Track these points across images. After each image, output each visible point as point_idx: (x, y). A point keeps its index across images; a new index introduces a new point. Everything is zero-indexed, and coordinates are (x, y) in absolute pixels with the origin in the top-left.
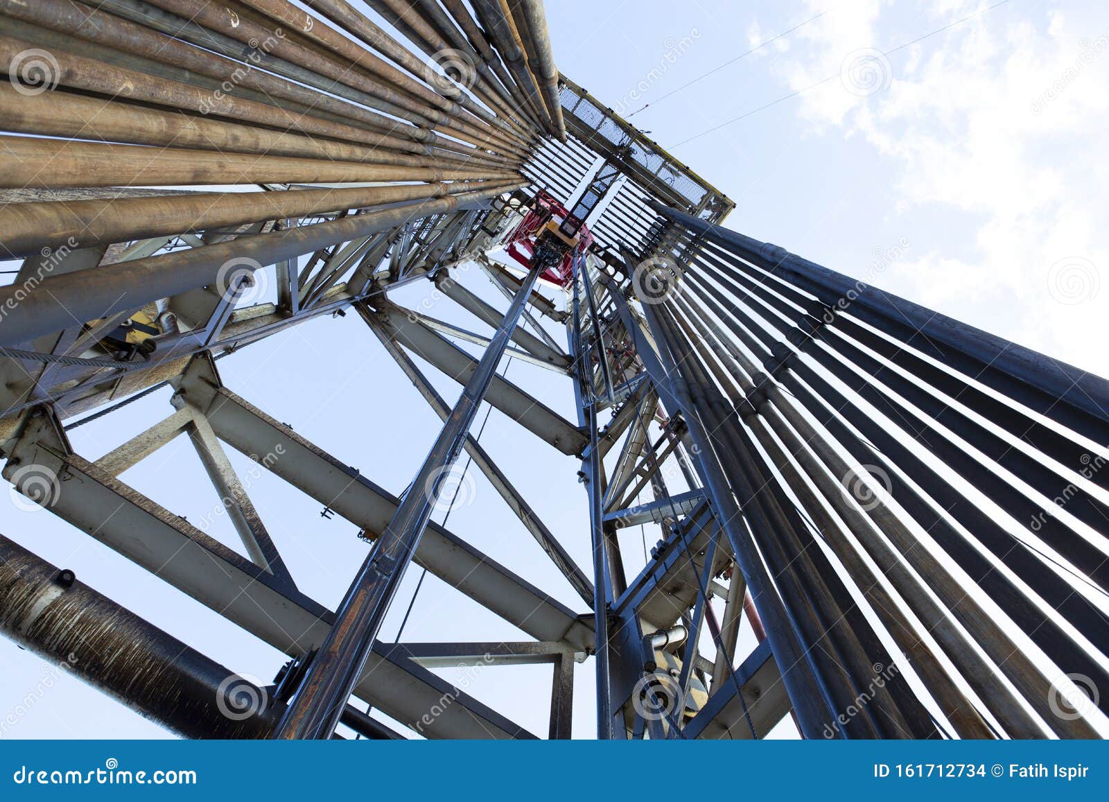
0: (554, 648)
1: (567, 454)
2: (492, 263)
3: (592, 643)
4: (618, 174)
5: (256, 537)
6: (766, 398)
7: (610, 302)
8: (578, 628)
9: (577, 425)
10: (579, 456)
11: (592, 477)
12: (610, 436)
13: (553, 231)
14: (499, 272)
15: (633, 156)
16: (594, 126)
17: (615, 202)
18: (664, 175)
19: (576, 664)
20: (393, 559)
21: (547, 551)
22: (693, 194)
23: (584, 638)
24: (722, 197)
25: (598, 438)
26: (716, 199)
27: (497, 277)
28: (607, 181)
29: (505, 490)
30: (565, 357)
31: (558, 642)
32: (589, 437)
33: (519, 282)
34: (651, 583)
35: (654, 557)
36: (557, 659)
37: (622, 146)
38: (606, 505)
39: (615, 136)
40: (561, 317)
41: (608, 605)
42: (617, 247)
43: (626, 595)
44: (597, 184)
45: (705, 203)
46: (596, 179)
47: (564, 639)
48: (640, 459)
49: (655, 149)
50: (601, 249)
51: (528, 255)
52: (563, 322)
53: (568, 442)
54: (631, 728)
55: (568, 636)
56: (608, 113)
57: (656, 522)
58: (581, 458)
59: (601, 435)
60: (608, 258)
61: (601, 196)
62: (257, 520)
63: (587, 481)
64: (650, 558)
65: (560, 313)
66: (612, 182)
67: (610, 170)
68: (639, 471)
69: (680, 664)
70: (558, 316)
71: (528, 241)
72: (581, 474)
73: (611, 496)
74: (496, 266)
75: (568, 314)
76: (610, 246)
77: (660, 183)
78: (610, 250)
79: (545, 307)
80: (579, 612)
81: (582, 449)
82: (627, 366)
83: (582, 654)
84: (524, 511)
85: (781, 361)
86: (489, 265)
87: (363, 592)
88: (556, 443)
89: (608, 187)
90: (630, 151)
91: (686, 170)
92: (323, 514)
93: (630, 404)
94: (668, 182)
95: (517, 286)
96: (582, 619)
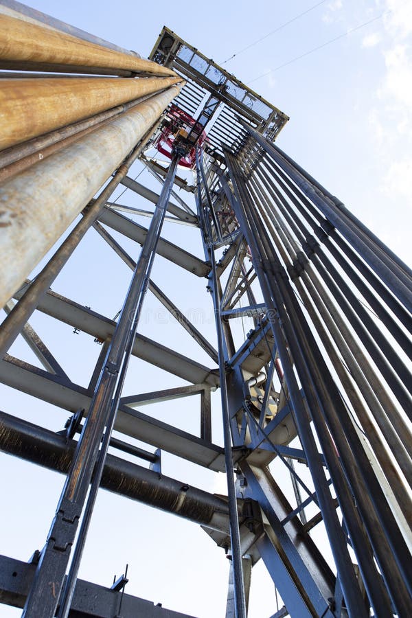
0: (200, 387)
1: (200, 277)
2: (149, 159)
3: (219, 382)
4: (219, 103)
5: (43, 353)
6: (303, 269)
7: (219, 181)
8: (212, 376)
9: (205, 260)
10: (206, 277)
11: (214, 289)
12: (222, 265)
13: (183, 135)
14: (154, 165)
15: (227, 90)
16: (202, 72)
17: (219, 121)
18: (247, 102)
19: (212, 393)
20: (115, 364)
21: (193, 337)
22: (264, 112)
23: (215, 381)
24: (281, 114)
25: (216, 267)
26: (278, 115)
27: (152, 168)
28: (212, 108)
29: (168, 306)
30: (196, 217)
31: (202, 383)
32: (211, 267)
33: (166, 170)
34: (247, 352)
35: (248, 338)
36: (202, 392)
37: (220, 85)
38: (223, 306)
39: (215, 78)
40: (191, 189)
41: (226, 362)
42: (221, 148)
43: (235, 356)
44: (207, 110)
45: (271, 118)
46: (205, 107)
47: (205, 382)
48: (240, 280)
49: (241, 85)
50: (212, 151)
51: (169, 150)
52: (193, 192)
53: (200, 270)
54: (240, 424)
55: (207, 380)
56: (211, 62)
57: (249, 316)
58: (208, 278)
59: (217, 265)
60: (216, 156)
61: (210, 117)
62: (41, 343)
63: (212, 292)
64: (246, 338)
65: (190, 187)
66: (216, 108)
67: (214, 101)
68: (239, 287)
69: (263, 392)
70: (190, 189)
71: (169, 139)
72: (208, 287)
73: (225, 301)
74: (152, 161)
75: (195, 187)
76: (216, 148)
77: (244, 107)
78: (217, 151)
79: (181, 184)
80: (212, 368)
81: (208, 273)
82: (230, 223)
83: (214, 388)
84: (179, 316)
85: (311, 247)
86: (147, 161)
87: (103, 385)
88: (193, 271)
89: (213, 112)
90: (226, 87)
91: (260, 98)
92: (75, 332)
93: (232, 248)
94: (249, 106)
95: (164, 173)
96: (213, 372)
